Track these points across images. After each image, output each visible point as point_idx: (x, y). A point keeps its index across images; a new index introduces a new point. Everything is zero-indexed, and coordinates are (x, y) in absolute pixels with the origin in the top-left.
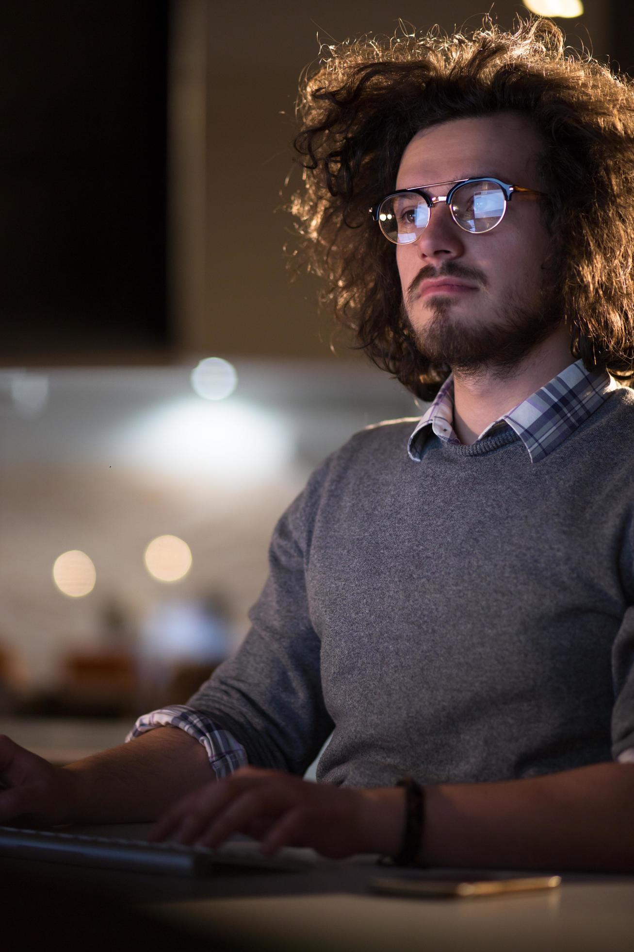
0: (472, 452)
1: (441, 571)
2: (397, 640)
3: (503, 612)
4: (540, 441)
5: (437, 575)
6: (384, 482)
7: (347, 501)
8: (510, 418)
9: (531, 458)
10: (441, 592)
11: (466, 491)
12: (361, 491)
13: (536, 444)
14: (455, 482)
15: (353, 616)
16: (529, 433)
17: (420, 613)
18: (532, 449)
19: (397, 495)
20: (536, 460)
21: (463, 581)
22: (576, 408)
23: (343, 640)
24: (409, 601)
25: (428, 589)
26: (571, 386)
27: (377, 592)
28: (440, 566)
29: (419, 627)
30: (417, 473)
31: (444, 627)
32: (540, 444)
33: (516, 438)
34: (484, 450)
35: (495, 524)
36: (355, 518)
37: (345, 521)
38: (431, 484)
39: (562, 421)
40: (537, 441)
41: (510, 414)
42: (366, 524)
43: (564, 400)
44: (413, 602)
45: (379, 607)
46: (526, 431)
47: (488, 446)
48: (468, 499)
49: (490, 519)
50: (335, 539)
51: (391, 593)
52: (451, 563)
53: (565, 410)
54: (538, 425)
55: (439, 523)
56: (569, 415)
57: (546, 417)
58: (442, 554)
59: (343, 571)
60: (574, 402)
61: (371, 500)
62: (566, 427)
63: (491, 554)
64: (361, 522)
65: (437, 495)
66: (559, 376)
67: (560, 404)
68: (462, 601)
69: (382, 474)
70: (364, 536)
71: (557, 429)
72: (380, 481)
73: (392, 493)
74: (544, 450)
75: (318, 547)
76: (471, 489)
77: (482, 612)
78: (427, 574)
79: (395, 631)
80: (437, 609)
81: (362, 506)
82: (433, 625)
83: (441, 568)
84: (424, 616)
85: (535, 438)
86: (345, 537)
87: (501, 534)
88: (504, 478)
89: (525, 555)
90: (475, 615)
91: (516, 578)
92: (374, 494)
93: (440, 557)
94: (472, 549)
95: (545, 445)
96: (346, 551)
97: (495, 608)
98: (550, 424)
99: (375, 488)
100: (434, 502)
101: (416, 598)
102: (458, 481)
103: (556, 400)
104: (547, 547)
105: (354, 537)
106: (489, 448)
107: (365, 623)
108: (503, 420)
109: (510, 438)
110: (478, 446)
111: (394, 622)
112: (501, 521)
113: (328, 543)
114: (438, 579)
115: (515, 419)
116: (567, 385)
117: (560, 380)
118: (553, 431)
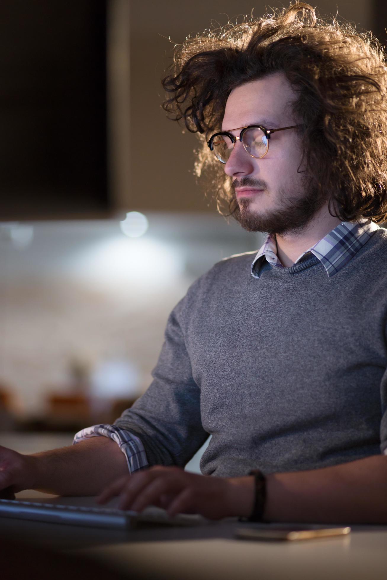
0: (291, 271)
1: (275, 345)
2: (249, 387)
3: (315, 368)
4: (333, 263)
5: (273, 347)
6: (236, 291)
7: (214, 304)
8: (314, 250)
9: (328, 274)
10: (276, 357)
11: (289, 295)
12: (222, 297)
13: (331, 266)
14: (281, 290)
15: (221, 373)
16: (326, 259)
17: (263, 370)
18: (328, 268)
19: (245, 299)
20: (331, 275)
21: (289, 350)
22: (354, 242)
23: (216, 388)
24: (255, 363)
25: (267, 356)
26: (350, 229)
27: (235, 358)
28: (274, 341)
29: (263, 379)
30: (257, 285)
31: (278, 378)
32: (333, 265)
33: (318, 262)
34: (298, 270)
35: (307, 315)
36: (220, 314)
37: (213, 316)
38: (266, 292)
39: (346, 251)
40: (331, 263)
41: (314, 247)
42: (227, 318)
43: (346, 238)
44: (258, 363)
45: (237, 367)
46: (324, 257)
47: (301, 267)
48: (290, 300)
49: (304, 312)
50: (207, 327)
51: (244, 359)
52: (281, 339)
53: (347, 244)
54: (331, 253)
55: (272, 316)
56: (350, 247)
57: (336, 248)
58: (275, 334)
59: (213, 346)
60: (352, 239)
61: (229, 303)
62: (348, 254)
63: (306, 333)
64: (224, 317)
65: (271, 298)
67: (344, 241)
68: (289, 362)
69: (234, 286)
70: (226, 325)
71: (343, 255)
72: (234, 291)
73: (242, 298)
74: (335, 269)
75: (197, 333)
76: (291, 294)
77: (302, 368)
78: (266, 346)
79: (248, 382)
80: (273, 368)
81: (223, 306)
82: (271, 377)
83: (275, 342)
84: (266, 372)
86: (214, 326)
87: (311, 320)
88: (311, 286)
89: (327, 333)
90: (298, 370)
91: (322, 347)
92: (230, 299)
93: (274, 336)
94: (294, 330)
95: (336, 266)
96: (214, 334)
97: (310, 366)
99: (231, 295)
100: (269, 302)
101: (260, 361)
102: (283, 289)
103: (341, 238)
104: (340, 327)
105: (219, 326)
106: (302, 269)
107: (229, 378)
108: (309, 251)
109: (314, 262)
110: (295, 268)
111: (247, 376)
112: (311, 313)
113: (203, 330)
114: (273, 349)
115: (317, 251)
116: (347, 228)
117: (344, 226)
118: (341, 257)
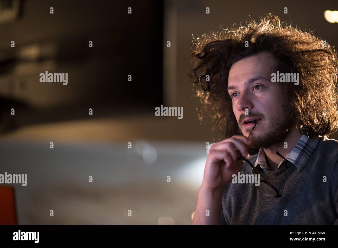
0: (276, 173)
4: (301, 164)
8: (288, 158)
9: (299, 171)
13: (300, 166)
16: (297, 162)
18: (299, 168)
20: (301, 172)
22: (310, 149)
26: (306, 142)
33: (292, 165)
34: (280, 171)
39: (306, 155)
40: (300, 164)
41: (288, 157)
43: (305, 147)
46: (295, 161)
47: (282, 170)
53: (306, 151)
54: (299, 158)
55: (269, 201)
56: (308, 152)
57: (301, 155)
60: (308, 147)
62: (308, 157)
66: (300, 139)
67: (304, 149)
74: (303, 167)
85: (299, 164)
95: (303, 165)
98: (302, 157)
103: (302, 148)
110: (278, 170)
115: (290, 158)
116: (304, 142)
117: (301, 141)
118: (305, 159)
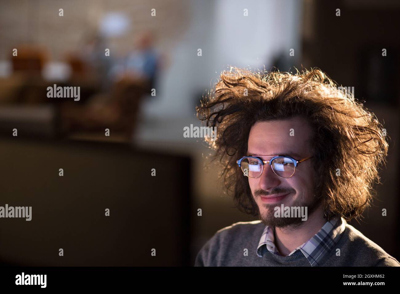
4: (316, 260)
8: (303, 250)
13: (314, 262)
16: (311, 257)
18: (313, 264)
22: (330, 243)
39: (325, 249)
41: (302, 247)
43: (325, 240)
46: (310, 256)
47: (293, 258)
53: (326, 244)
54: (315, 252)
56: (327, 246)
57: (318, 248)
60: (329, 240)
62: (326, 252)
66: (323, 228)
67: (324, 242)
74: (317, 263)
85: (313, 259)
95: (318, 262)
98: (319, 251)
103: (322, 240)
108: (299, 249)
115: (305, 250)
116: (326, 232)
117: (323, 230)
118: (321, 255)
